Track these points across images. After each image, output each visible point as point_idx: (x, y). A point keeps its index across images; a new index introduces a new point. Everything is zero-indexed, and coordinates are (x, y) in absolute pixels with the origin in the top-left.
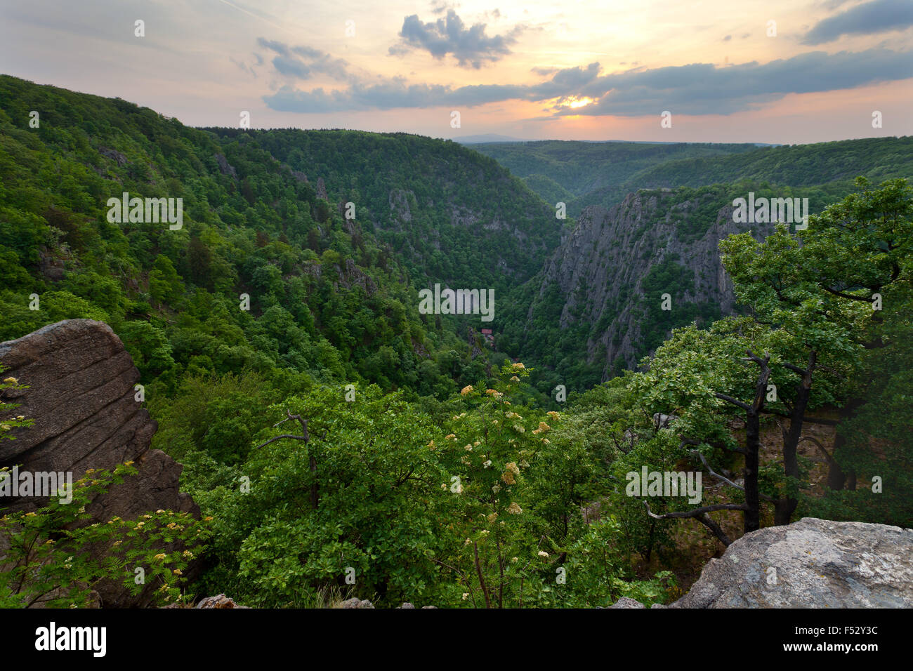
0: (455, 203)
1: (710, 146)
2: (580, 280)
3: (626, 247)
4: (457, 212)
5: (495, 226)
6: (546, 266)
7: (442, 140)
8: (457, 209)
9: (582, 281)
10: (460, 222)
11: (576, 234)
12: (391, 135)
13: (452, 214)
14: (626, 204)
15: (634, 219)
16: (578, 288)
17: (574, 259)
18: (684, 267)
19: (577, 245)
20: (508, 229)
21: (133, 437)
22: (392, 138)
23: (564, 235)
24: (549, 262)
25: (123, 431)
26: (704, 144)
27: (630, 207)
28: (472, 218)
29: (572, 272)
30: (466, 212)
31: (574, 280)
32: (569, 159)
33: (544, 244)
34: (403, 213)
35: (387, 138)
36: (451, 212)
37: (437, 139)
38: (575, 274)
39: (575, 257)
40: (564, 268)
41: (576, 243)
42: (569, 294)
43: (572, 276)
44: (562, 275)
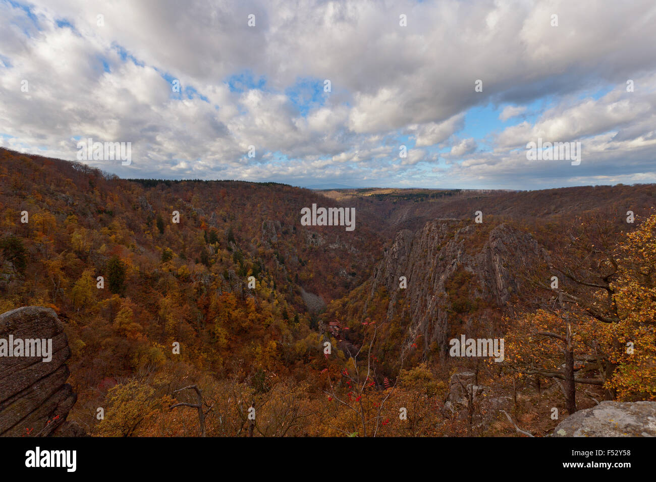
0: (309, 229)
3: (430, 259)
5: (337, 245)
6: (375, 273)
11: (394, 250)
14: (427, 229)
15: (434, 239)
16: (399, 289)
18: (472, 272)
19: (396, 257)
20: (347, 247)
21: (56, 409)
23: (386, 251)
24: (377, 270)
25: (48, 404)
27: (429, 230)
28: (321, 239)
29: (393, 277)
31: (396, 283)
33: (373, 257)
34: (272, 237)
36: (306, 235)
39: (395, 266)
40: (387, 275)
41: (395, 256)
42: (392, 293)
43: (393, 280)
44: (387, 279)
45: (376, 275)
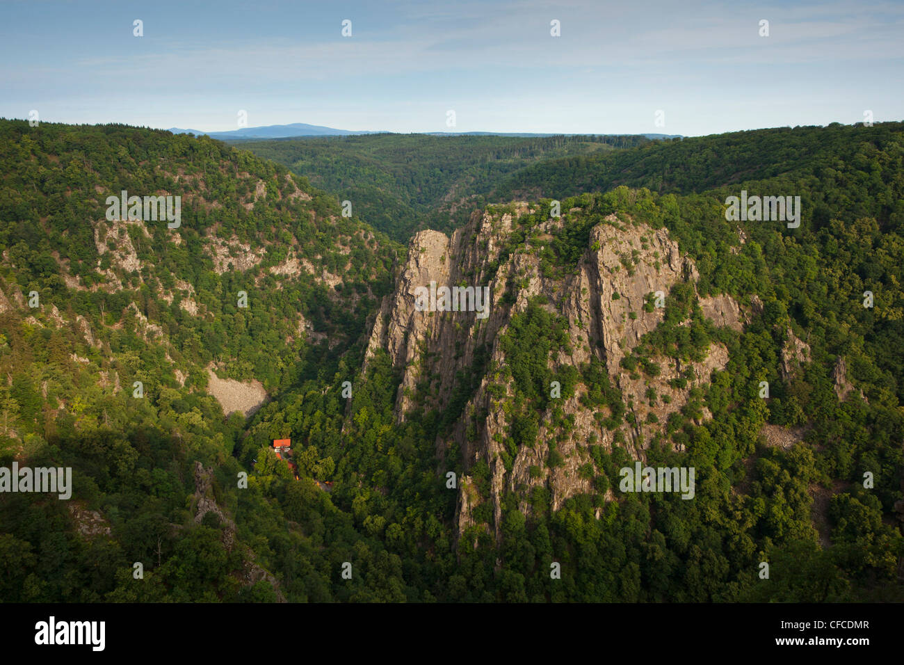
0: (219, 235)
1: (593, 138)
4: (225, 250)
5: (290, 268)
6: (369, 328)
8: (224, 245)
10: (230, 266)
13: (216, 255)
17: (406, 314)
19: (410, 291)
20: (312, 272)
24: (373, 320)
26: (585, 136)
28: (251, 257)
30: (240, 250)
34: (124, 258)
36: (213, 250)
39: (409, 310)
40: (394, 327)
41: (407, 288)
43: (406, 339)
44: (392, 339)
45: (371, 331)
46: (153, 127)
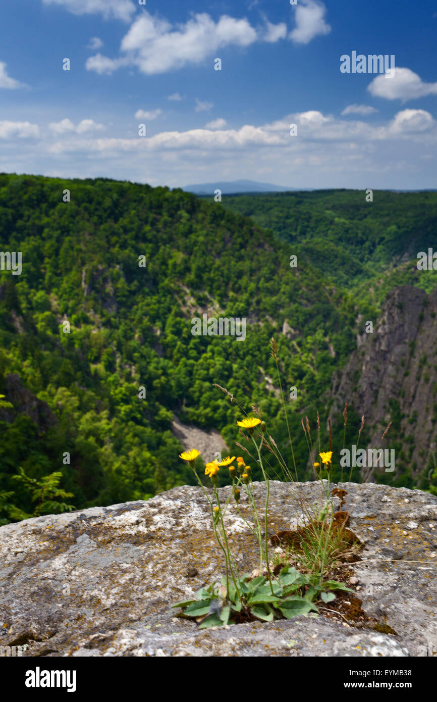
2: (391, 404)
6: (335, 383)
7: (167, 189)
9: (393, 405)
12: (89, 181)
16: (388, 417)
17: (378, 371)
19: (383, 348)
22: (89, 187)
24: (340, 375)
29: (377, 392)
31: (381, 403)
32: (365, 216)
33: (332, 348)
35: (82, 186)
37: (159, 188)
38: (382, 394)
39: (381, 367)
40: (363, 385)
41: (380, 344)
42: (374, 427)
43: (376, 398)
44: (361, 396)
45: (337, 387)
46: (133, 181)
